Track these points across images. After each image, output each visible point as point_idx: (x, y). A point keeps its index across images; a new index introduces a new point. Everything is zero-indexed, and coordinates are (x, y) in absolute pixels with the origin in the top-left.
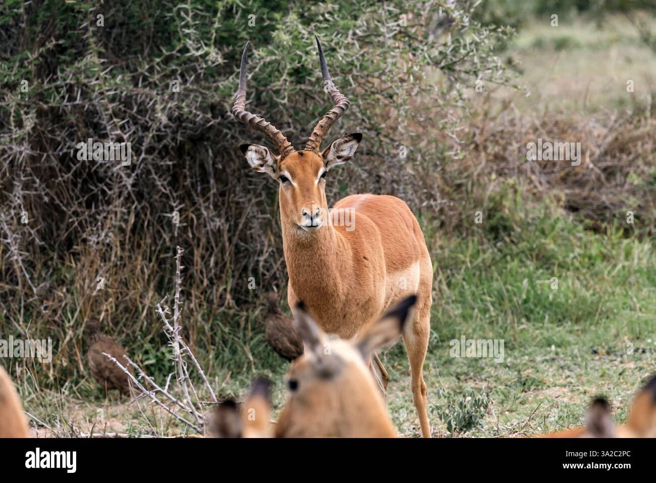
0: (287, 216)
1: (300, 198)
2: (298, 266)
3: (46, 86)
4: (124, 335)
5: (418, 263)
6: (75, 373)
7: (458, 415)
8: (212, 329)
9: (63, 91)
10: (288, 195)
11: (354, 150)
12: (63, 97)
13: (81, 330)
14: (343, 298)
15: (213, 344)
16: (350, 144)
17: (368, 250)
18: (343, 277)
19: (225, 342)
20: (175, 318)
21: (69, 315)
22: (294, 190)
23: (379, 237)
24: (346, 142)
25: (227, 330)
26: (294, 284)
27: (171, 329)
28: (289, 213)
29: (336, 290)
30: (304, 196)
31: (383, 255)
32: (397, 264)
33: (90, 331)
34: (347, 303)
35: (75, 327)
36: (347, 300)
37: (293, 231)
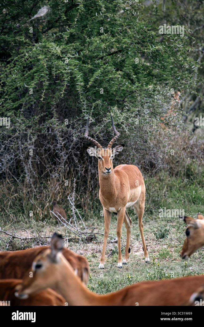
0: (100, 169)
1: (105, 164)
2: (103, 185)
3: (41, 127)
4: (65, 205)
5: (141, 186)
6: (49, 217)
7: (160, 234)
8: (93, 204)
9: (46, 129)
10: (101, 163)
11: (122, 150)
12: (46, 131)
13: (51, 203)
14: (117, 196)
15: (93, 208)
16: (121, 147)
17: (124, 182)
18: (117, 190)
19: (97, 208)
20: (73, 200)
21: (48, 198)
22: (103, 161)
23: (128, 178)
24: (120, 147)
25: (97, 204)
26: (101, 191)
27: (72, 204)
28: (101, 168)
29: (115, 193)
30: (106, 163)
31: (129, 183)
32: (133, 186)
33: (54, 204)
34: (117, 198)
35: (50, 202)
36: (118, 197)
37: (102, 174)
